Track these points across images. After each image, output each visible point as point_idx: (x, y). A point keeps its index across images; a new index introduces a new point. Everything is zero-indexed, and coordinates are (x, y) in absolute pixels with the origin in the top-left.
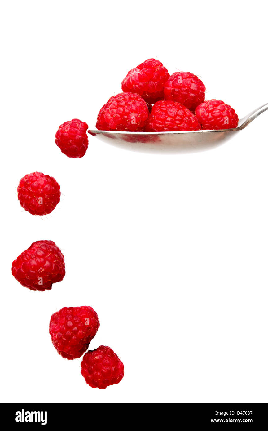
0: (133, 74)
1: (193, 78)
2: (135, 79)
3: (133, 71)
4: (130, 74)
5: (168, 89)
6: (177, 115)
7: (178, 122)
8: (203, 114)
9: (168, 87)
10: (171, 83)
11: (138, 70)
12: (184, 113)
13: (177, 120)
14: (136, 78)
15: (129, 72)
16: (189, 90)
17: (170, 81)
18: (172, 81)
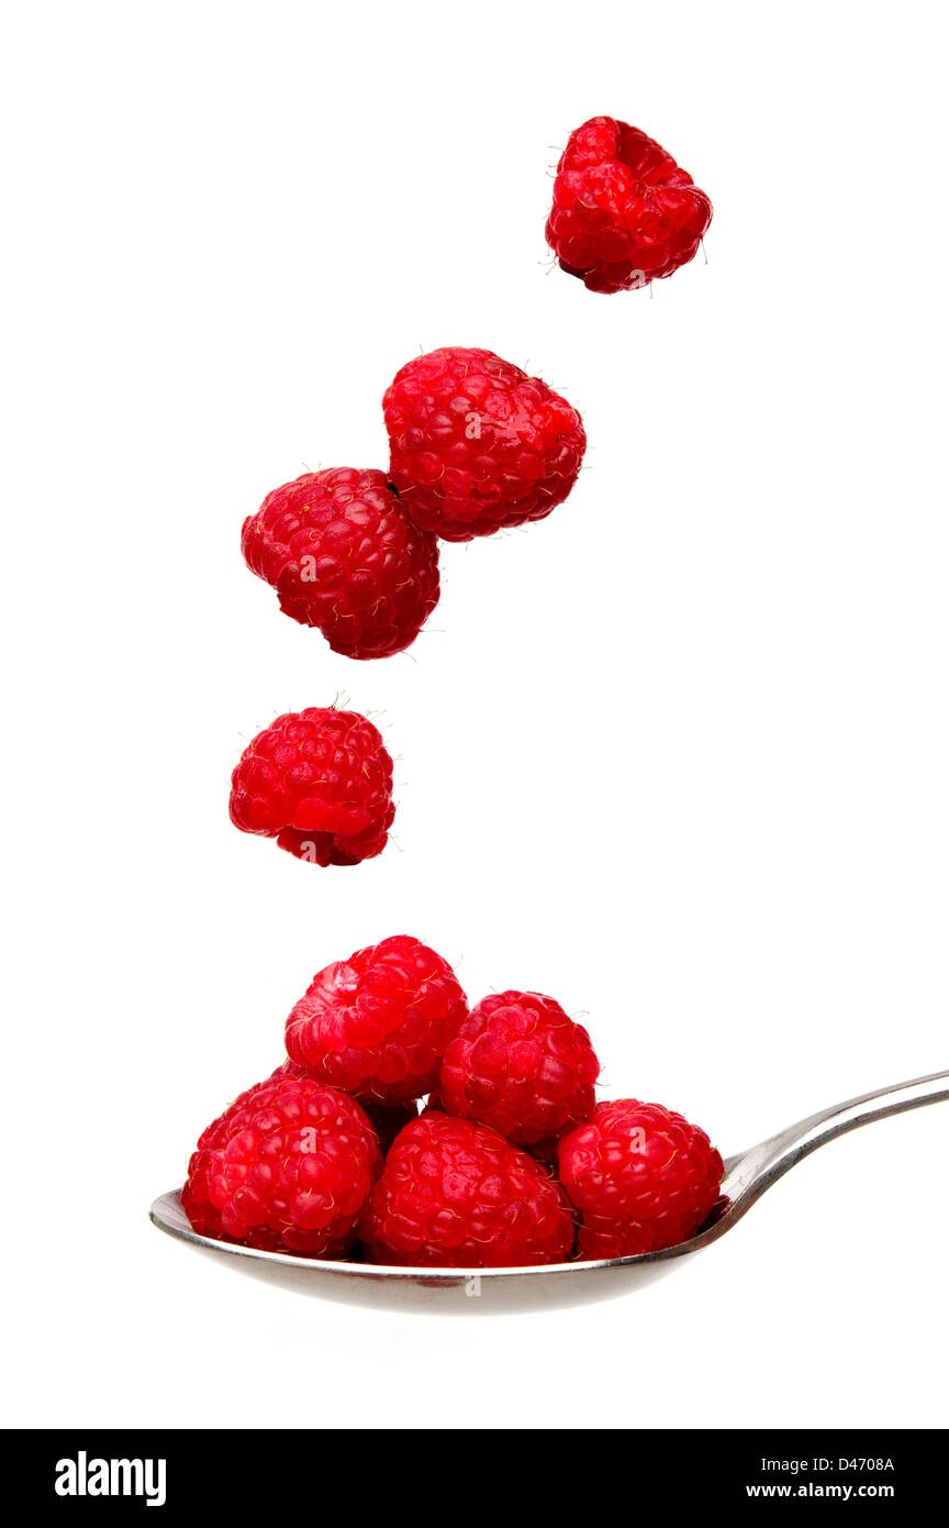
0: (331, 988)
1: (552, 1033)
2: (330, 1034)
3: (335, 974)
4: (323, 987)
5: (457, 1070)
6: (478, 1194)
7: (479, 1226)
8: (585, 1176)
9: (457, 1065)
10: (468, 1048)
11: (352, 975)
12: (506, 1188)
13: (478, 1218)
14: (336, 1032)
15: (319, 977)
16: (535, 1085)
17: (467, 1043)
18: (473, 1041)
